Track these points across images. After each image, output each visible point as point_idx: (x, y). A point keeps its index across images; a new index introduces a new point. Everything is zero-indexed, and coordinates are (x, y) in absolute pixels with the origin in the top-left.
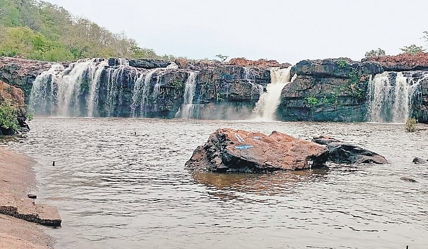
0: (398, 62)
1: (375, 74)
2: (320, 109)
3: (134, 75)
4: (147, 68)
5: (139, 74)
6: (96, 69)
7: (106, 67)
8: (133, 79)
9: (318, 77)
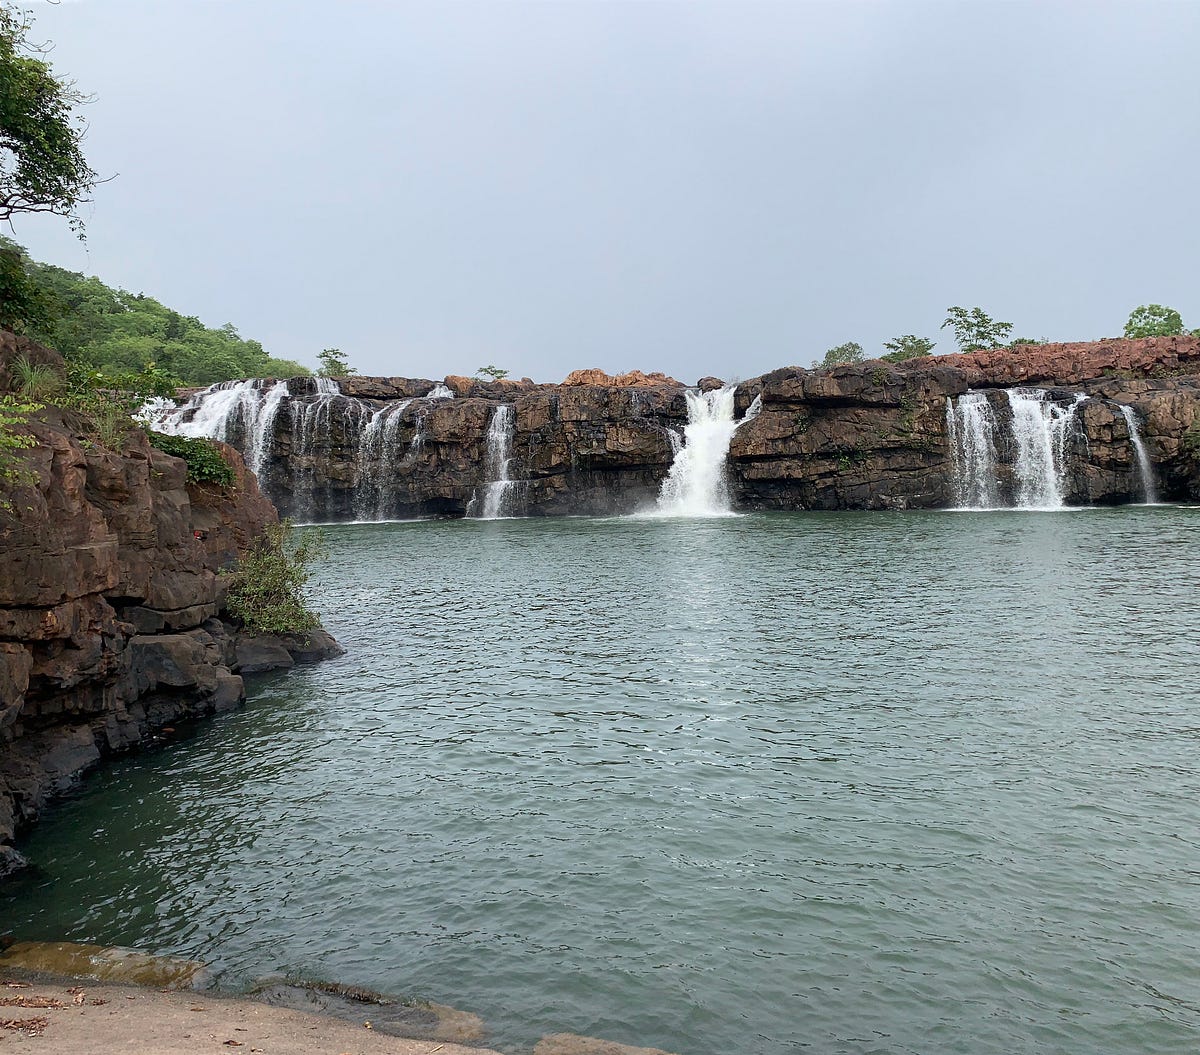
0: (986, 366)
1: (957, 396)
2: (829, 481)
3: (356, 415)
4: (384, 399)
5: (370, 414)
6: (261, 406)
7: (284, 399)
8: (356, 424)
9: (818, 406)
